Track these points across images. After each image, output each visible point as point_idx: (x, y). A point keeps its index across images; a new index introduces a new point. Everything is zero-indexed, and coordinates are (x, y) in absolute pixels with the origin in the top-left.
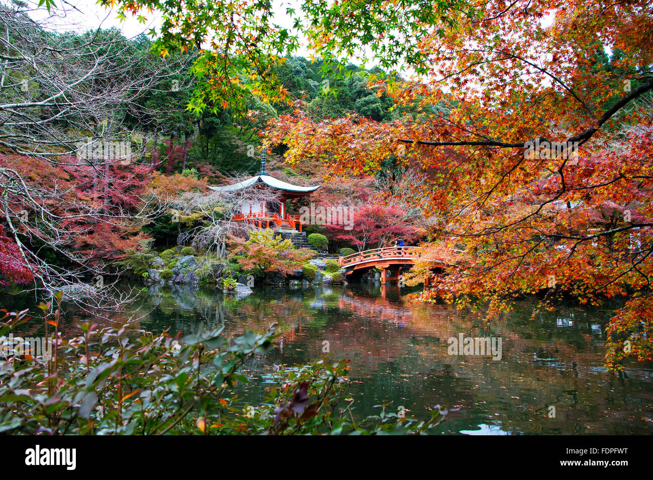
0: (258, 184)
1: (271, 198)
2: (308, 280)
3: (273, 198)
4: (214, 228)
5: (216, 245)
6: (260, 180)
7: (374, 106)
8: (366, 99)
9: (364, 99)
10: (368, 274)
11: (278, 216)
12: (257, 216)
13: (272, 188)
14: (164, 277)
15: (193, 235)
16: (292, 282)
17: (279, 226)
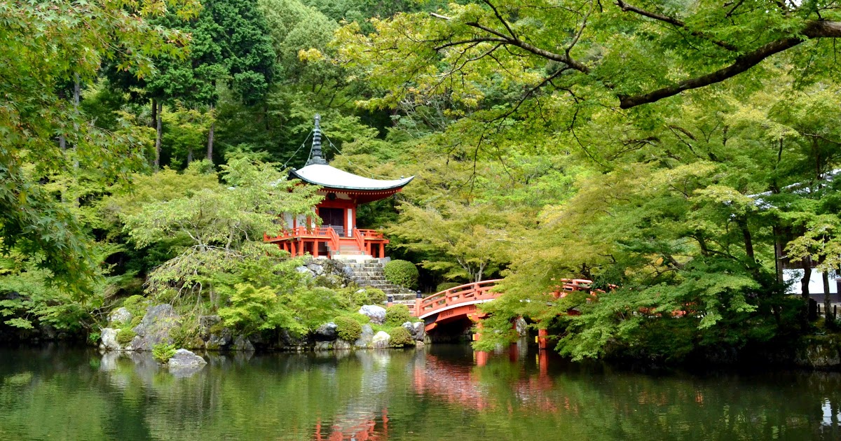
2: (348, 343)
16: (319, 345)
17: (335, 249)
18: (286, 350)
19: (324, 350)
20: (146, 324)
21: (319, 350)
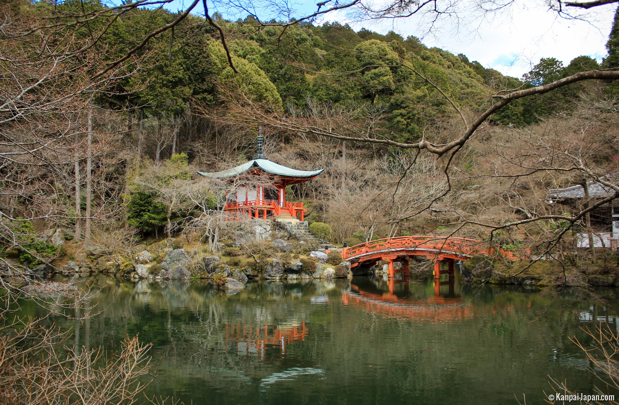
0: (253, 169)
1: (267, 184)
2: (308, 274)
3: (269, 184)
4: (204, 218)
5: (207, 238)
6: (255, 165)
7: (385, 78)
8: (376, 71)
9: (373, 71)
10: (376, 267)
11: (276, 204)
12: (253, 204)
13: (268, 173)
14: (152, 273)
15: (182, 226)
16: (291, 276)
17: (278, 215)
18: (268, 279)
19: (294, 279)
20: (168, 262)
21: (291, 279)
